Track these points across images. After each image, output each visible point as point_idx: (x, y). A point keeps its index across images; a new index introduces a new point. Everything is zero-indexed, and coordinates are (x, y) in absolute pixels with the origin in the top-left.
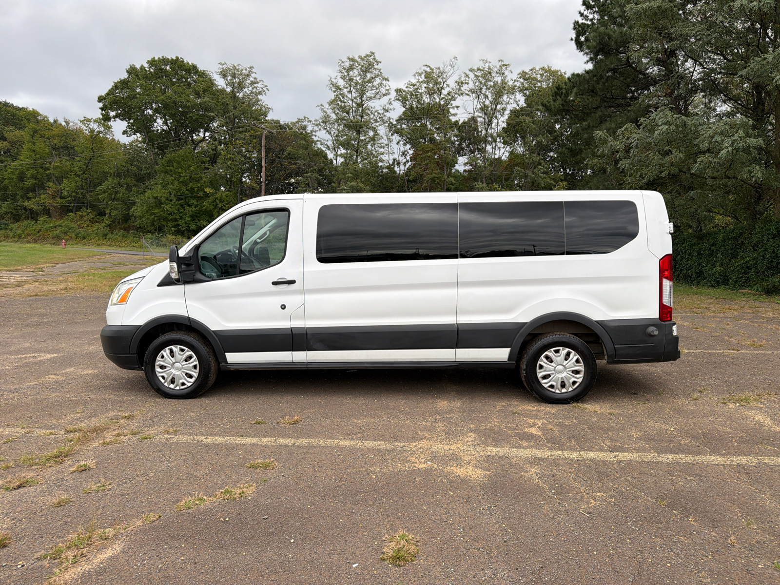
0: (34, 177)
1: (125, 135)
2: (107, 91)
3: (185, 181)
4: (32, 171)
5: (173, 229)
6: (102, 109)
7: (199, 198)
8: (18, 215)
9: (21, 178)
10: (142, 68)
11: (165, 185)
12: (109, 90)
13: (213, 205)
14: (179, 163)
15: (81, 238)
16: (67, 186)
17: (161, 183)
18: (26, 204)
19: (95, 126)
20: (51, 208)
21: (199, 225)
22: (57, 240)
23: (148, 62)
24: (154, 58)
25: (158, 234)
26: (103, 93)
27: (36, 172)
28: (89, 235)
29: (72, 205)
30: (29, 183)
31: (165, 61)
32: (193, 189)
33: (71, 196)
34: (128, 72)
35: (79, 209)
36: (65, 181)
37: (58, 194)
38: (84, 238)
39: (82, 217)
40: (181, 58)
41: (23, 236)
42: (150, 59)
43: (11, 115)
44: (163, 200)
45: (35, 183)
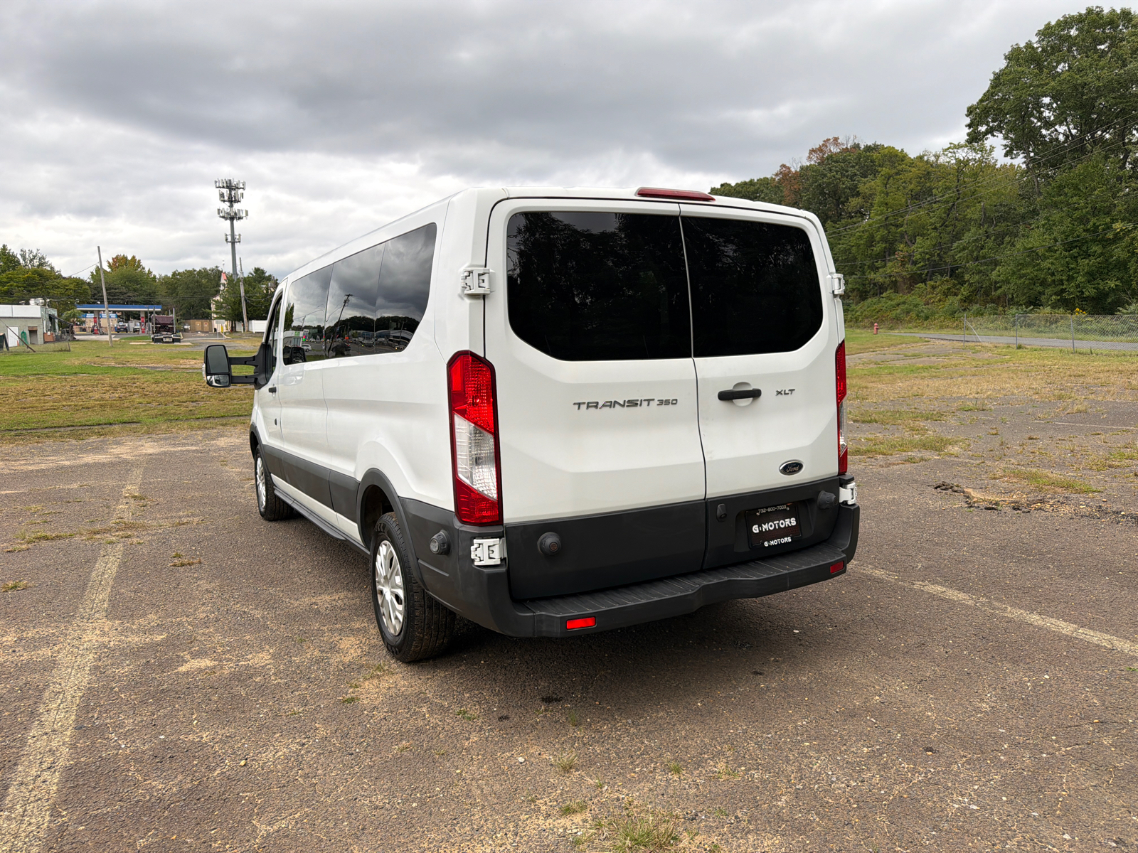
0: (884, 239)
1: (1009, 157)
2: (980, 96)
3: (1085, 216)
4: (883, 232)
5: (1054, 297)
6: (969, 126)
7: (1106, 243)
8: (866, 292)
9: (871, 242)
10: (1029, 45)
11: (1049, 228)
12: (984, 94)
13: (1129, 251)
14: (1076, 188)
15: (925, 319)
16: (920, 247)
17: (1044, 225)
18: (872, 276)
19: (962, 154)
20: (898, 279)
21: (1102, 288)
22: (897, 322)
23: (1039, 33)
24: (1049, 23)
25: (1027, 308)
26: (975, 101)
27: (886, 232)
28: (933, 313)
29: (926, 271)
30: (878, 248)
31: (1067, 23)
32: (1096, 227)
33: (924, 259)
34: (1006, 58)
35: (931, 276)
36: (919, 239)
37: (909, 259)
38: (927, 318)
39: (933, 287)
40: (1097, 7)
41: (860, 319)
42: (1042, 27)
43: (871, 162)
44: (1041, 251)
45: (885, 247)
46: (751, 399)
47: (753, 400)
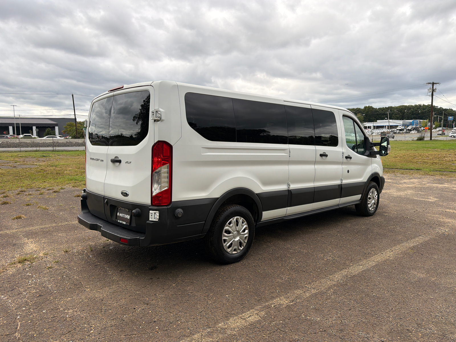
46: (119, 163)
47: (119, 164)
